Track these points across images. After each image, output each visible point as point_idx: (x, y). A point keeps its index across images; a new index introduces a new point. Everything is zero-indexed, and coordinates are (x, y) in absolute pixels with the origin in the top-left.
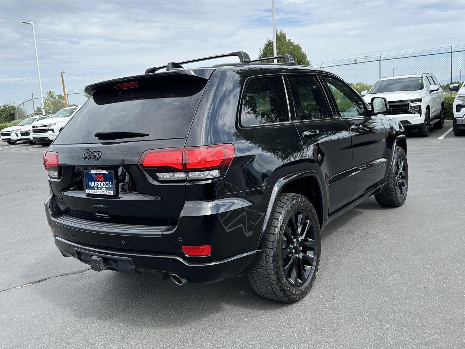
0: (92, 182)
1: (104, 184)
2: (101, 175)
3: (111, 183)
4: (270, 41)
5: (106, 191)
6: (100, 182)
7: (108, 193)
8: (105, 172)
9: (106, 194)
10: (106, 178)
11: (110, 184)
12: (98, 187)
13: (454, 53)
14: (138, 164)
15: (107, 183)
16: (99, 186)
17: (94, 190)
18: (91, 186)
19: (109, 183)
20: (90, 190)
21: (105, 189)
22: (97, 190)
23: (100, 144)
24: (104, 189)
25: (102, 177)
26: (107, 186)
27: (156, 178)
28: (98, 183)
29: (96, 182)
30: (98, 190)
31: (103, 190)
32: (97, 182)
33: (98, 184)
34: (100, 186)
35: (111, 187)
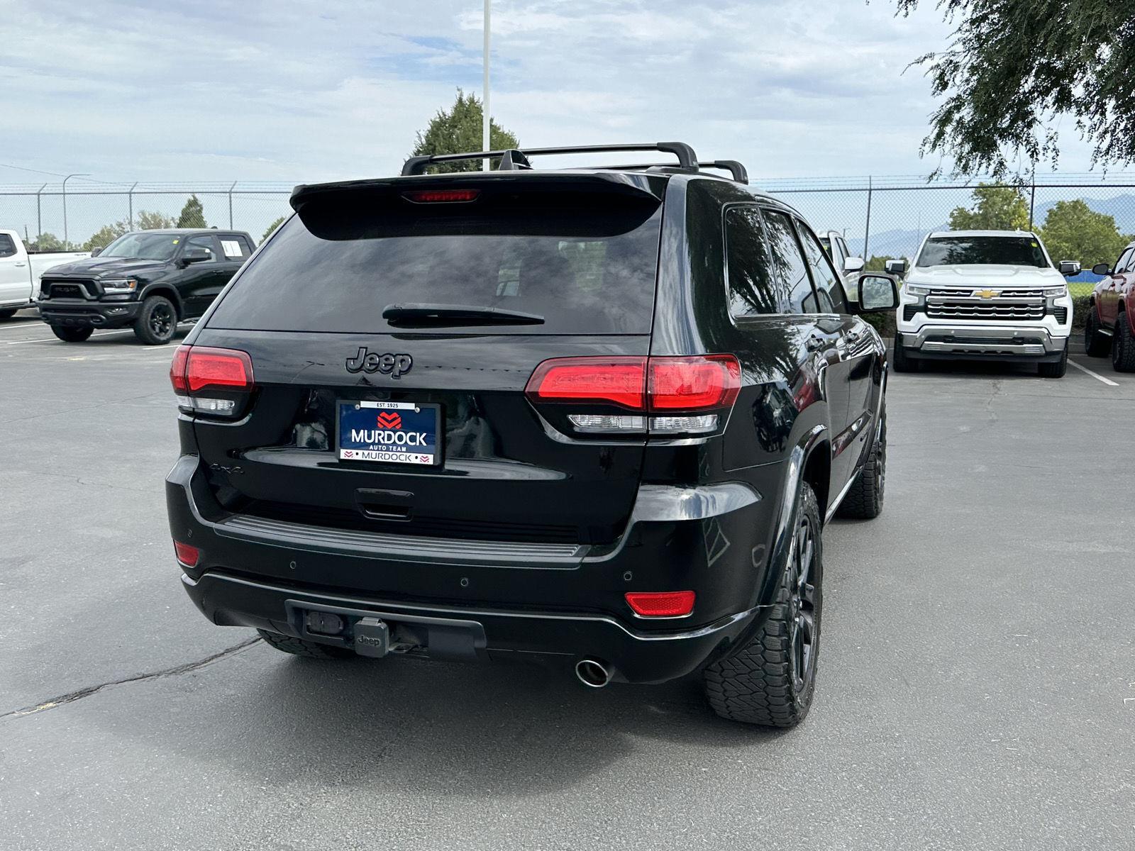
0: (362, 431)
1: (400, 438)
2: (395, 415)
3: (424, 434)
4: (445, 115)
5: (408, 454)
6: (387, 432)
7: (414, 459)
8: (410, 406)
9: (408, 461)
10: (408, 423)
11: (420, 438)
12: (379, 443)
13: (876, 192)
14: (526, 391)
15: (414, 434)
16: (382, 442)
17: (366, 452)
18: (358, 440)
19: (418, 434)
20: (354, 452)
21: (404, 449)
22: (378, 450)
23: (390, 336)
24: (399, 449)
25: (395, 419)
26: (411, 441)
27: (568, 429)
28: (379, 435)
29: (373, 432)
30: (382, 450)
31: (399, 451)
32: (377, 432)
33: (380, 438)
34: (386, 442)
35: (424, 444)
